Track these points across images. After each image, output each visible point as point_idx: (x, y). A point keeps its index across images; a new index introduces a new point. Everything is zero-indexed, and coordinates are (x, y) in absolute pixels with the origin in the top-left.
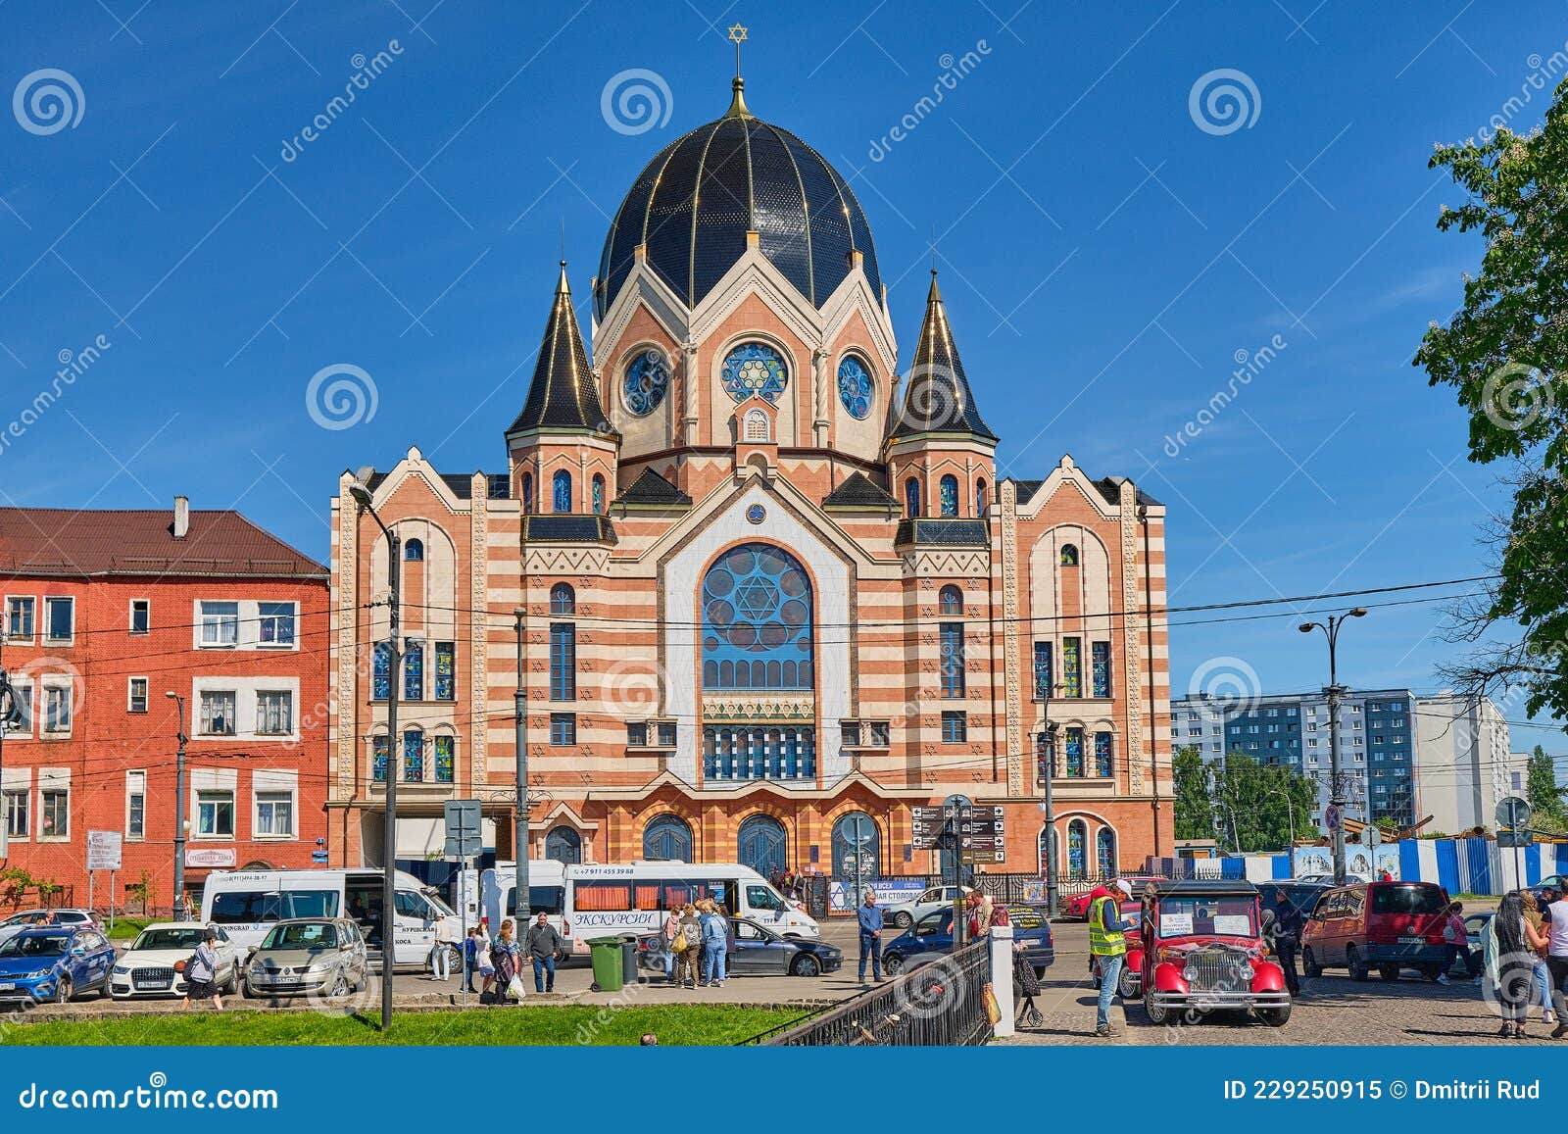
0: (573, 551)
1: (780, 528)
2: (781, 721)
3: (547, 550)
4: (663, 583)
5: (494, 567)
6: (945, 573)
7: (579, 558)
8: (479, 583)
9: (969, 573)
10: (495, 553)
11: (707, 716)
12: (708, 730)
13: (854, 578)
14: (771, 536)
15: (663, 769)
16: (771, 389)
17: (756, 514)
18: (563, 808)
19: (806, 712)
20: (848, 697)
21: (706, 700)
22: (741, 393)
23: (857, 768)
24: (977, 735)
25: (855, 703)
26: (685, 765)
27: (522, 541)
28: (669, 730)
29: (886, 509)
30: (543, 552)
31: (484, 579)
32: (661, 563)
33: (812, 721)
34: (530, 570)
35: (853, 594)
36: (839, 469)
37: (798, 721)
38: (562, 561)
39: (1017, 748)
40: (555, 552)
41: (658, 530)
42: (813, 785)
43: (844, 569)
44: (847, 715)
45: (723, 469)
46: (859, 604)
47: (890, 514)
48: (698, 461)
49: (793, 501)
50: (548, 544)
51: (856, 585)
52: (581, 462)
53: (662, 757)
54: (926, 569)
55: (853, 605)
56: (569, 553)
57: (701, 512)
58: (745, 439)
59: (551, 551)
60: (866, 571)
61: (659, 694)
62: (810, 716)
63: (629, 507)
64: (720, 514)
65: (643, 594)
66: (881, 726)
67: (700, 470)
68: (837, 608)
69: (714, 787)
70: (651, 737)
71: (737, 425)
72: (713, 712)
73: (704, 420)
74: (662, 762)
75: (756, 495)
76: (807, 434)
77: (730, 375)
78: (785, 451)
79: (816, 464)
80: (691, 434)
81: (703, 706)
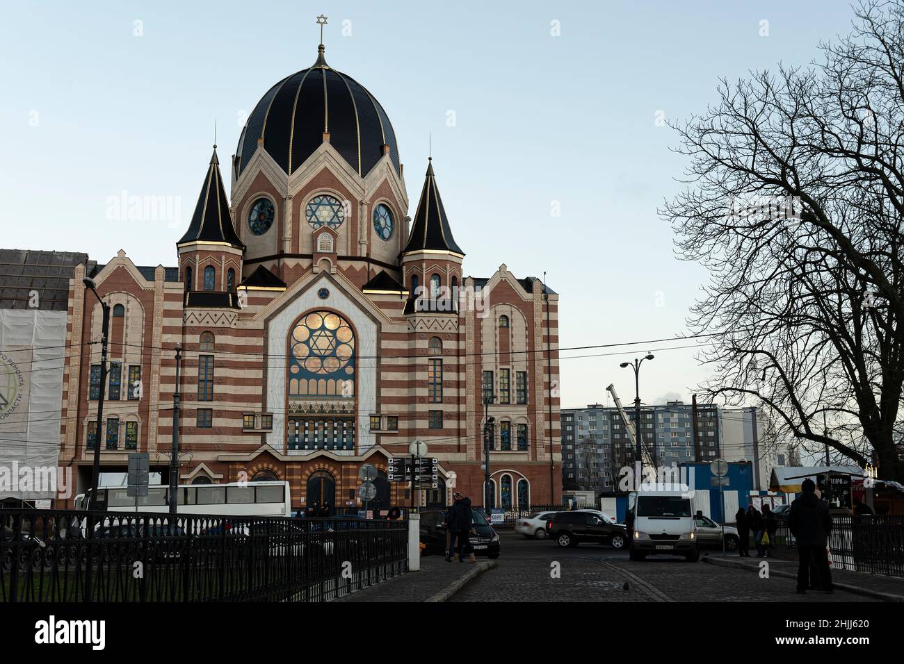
0: (215, 313)
1: (337, 302)
2: (335, 415)
3: (199, 312)
4: (267, 333)
5: (168, 322)
6: (432, 330)
7: (218, 317)
8: (157, 331)
9: (446, 330)
10: (168, 314)
11: (291, 412)
12: (291, 420)
14: (332, 306)
15: (264, 442)
16: (337, 221)
17: (324, 294)
18: (202, 465)
19: (349, 409)
20: (374, 401)
21: (291, 402)
22: (319, 225)
23: (378, 443)
24: (449, 424)
25: (378, 406)
26: (277, 441)
27: (184, 306)
28: (268, 418)
29: (399, 293)
30: (197, 313)
31: (160, 329)
32: (267, 322)
33: (353, 415)
34: (188, 324)
35: (379, 343)
36: (373, 269)
37: (345, 415)
38: (208, 318)
39: (471, 433)
40: (204, 314)
41: (266, 301)
42: (353, 453)
44: (374, 411)
45: (305, 268)
46: (382, 347)
47: (401, 295)
48: (291, 263)
49: (346, 287)
50: (199, 309)
51: (381, 336)
52: (221, 261)
53: (263, 435)
54: (421, 328)
55: (379, 348)
56: (212, 314)
57: (292, 291)
58: (319, 250)
59: (202, 312)
60: (386, 328)
61: (263, 398)
62: (352, 412)
63: (249, 288)
64: (303, 293)
65: (255, 339)
66: (393, 419)
67: (291, 268)
68: (369, 349)
69: (293, 454)
70: (257, 424)
71: (314, 242)
72: (295, 409)
73: (295, 241)
74: (263, 439)
75: (324, 284)
76: (354, 249)
77: (311, 213)
78: (341, 258)
79: (360, 266)
80: (287, 247)
81: (288, 406)
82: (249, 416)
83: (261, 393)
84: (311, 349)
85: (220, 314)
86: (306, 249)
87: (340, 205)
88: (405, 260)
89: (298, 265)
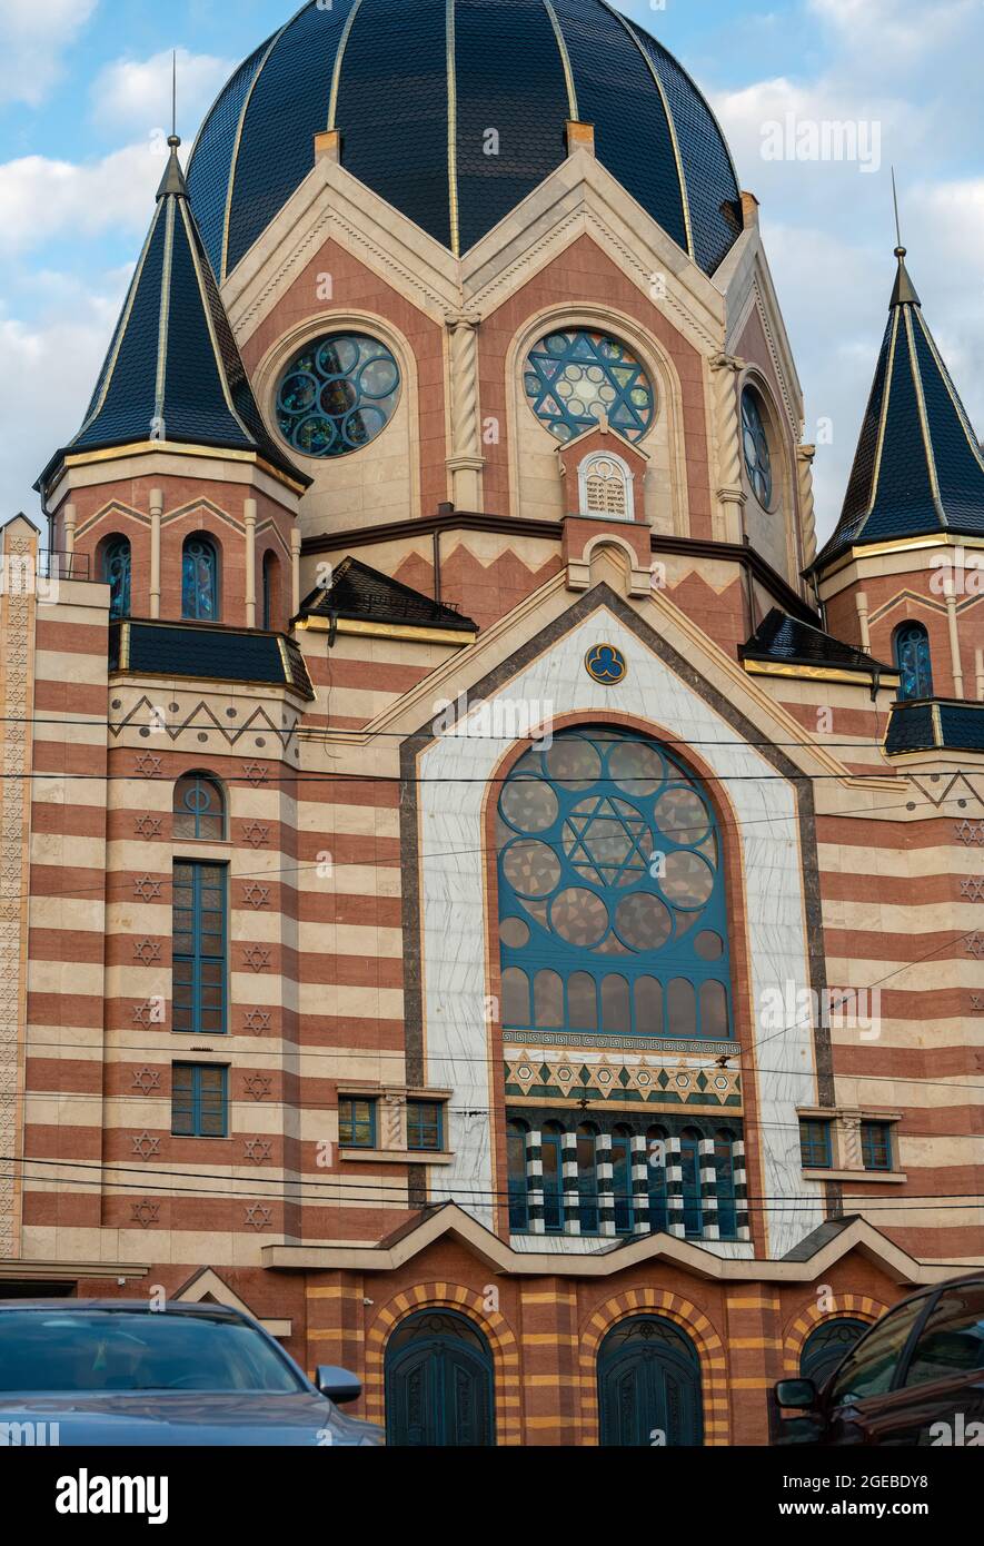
0: (227, 703)
1: (654, 696)
2: (672, 1108)
3: (170, 698)
4: (413, 793)
5: (51, 726)
7: (240, 720)
10: (51, 695)
11: (514, 1089)
12: (516, 1120)
13: (806, 810)
14: (636, 712)
16: (630, 419)
19: (723, 1087)
20: (810, 1064)
21: (512, 1053)
22: (569, 425)
25: (825, 1077)
26: (466, 1179)
27: (113, 673)
28: (428, 1110)
29: (857, 678)
30: (161, 700)
33: (738, 1111)
34: (129, 738)
35: (809, 847)
37: (709, 1110)
38: (203, 722)
40: (189, 704)
41: (402, 679)
42: (747, 1251)
43: (787, 794)
44: (810, 1099)
45: (534, 569)
46: (821, 868)
47: (874, 689)
48: (486, 548)
49: (682, 646)
50: (170, 684)
51: (813, 827)
52: (243, 519)
53: (416, 1172)
54: (962, 803)
55: (810, 872)
56: (219, 707)
57: (493, 648)
58: (584, 510)
59: (180, 699)
60: (831, 799)
61: (409, 1034)
62: (733, 1100)
63: (342, 625)
64: (532, 657)
65: (368, 811)
66: (878, 1130)
67: (486, 564)
68: (777, 873)
69: (535, 1250)
70: (392, 1130)
71: (566, 482)
72: (526, 1079)
73: (493, 466)
74: (417, 1189)
75: (602, 627)
76: (700, 516)
77: (539, 386)
78: (662, 545)
79: (722, 576)
80: (467, 494)
81: (501, 1067)
82: (356, 1101)
83: (401, 1016)
84: (567, 865)
85: (246, 709)
86: (533, 498)
87: (641, 367)
88: (863, 570)
89: (508, 558)
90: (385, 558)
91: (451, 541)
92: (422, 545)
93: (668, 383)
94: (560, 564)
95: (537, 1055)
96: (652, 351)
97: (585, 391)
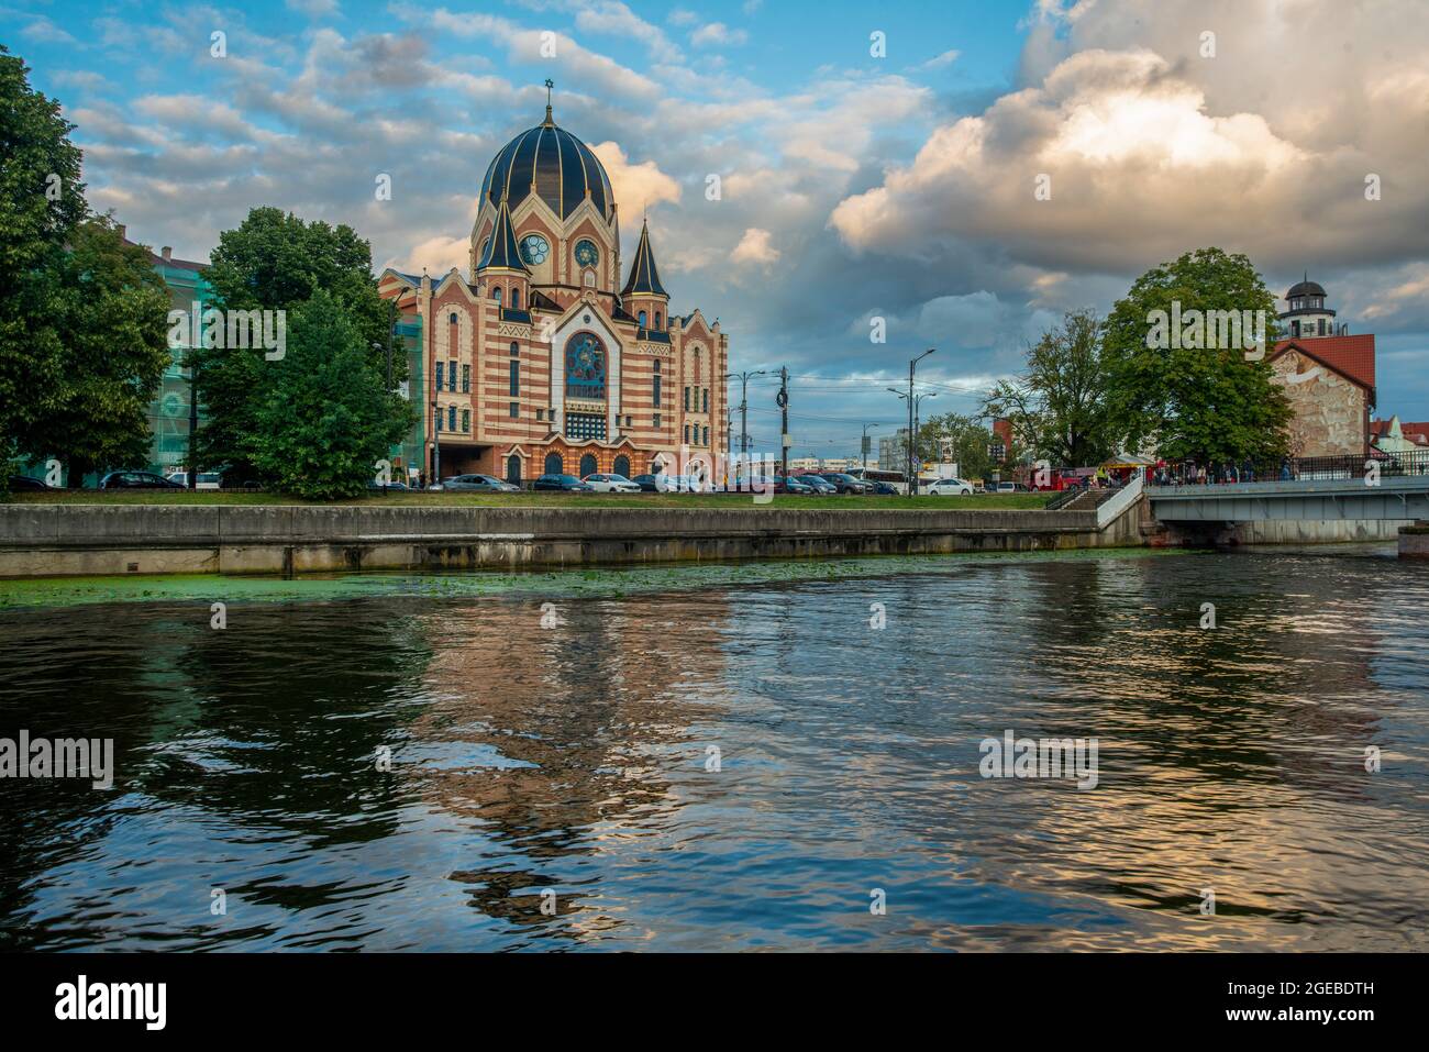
1: (595, 327)
4: (551, 347)
5: (488, 331)
7: (521, 331)
8: (481, 338)
12: (567, 415)
13: (622, 352)
14: (591, 330)
16: (594, 261)
20: (618, 404)
21: (567, 402)
22: (583, 264)
25: (621, 408)
26: (558, 427)
27: (500, 320)
28: (552, 413)
30: (508, 326)
34: (503, 334)
35: (621, 360)
41: (550, 321)
43: (618, 348)
44: (618, 412)
45: (575, 297)
46: (623, 364)
47: (635, 326)
48: (566, 292)
49: (601, 315)
51: (623, 356)
53: (550, 425)
55: (621, 365)
56: (519, 328)
57: (566, 315)
58: (585, 284)
59: (512, 326)
60: (627, 350)
61: (549, 398)
62: (604, 412)
64: (573, 317)
65: (543, 350)
66: (630, 418)
67: (566, 296)
69: (570, 441)
70: (546, 416)
71: (582, 278)
72: (569, 407)
73: (568, 275)
74: (550, 429)
75: (587, 311)
76: (606, 286)
77: (577, 253)
78: (599, 293)
79: (609, 300)
80: (563, 280)
81: (565, 404)
82: (540, 411)
83: (548, 393)
85: (523, 328)
86: (575, 282)
87: (596, 250)
88: (634, 298)
89: (570, 294)
90: (545, 292)
91: (559, 290)
92: (553, 290)
93: (601, 255)
94: (580, 296)
95: (571, 402)
96: (599, 247)
97: (585, 255)
